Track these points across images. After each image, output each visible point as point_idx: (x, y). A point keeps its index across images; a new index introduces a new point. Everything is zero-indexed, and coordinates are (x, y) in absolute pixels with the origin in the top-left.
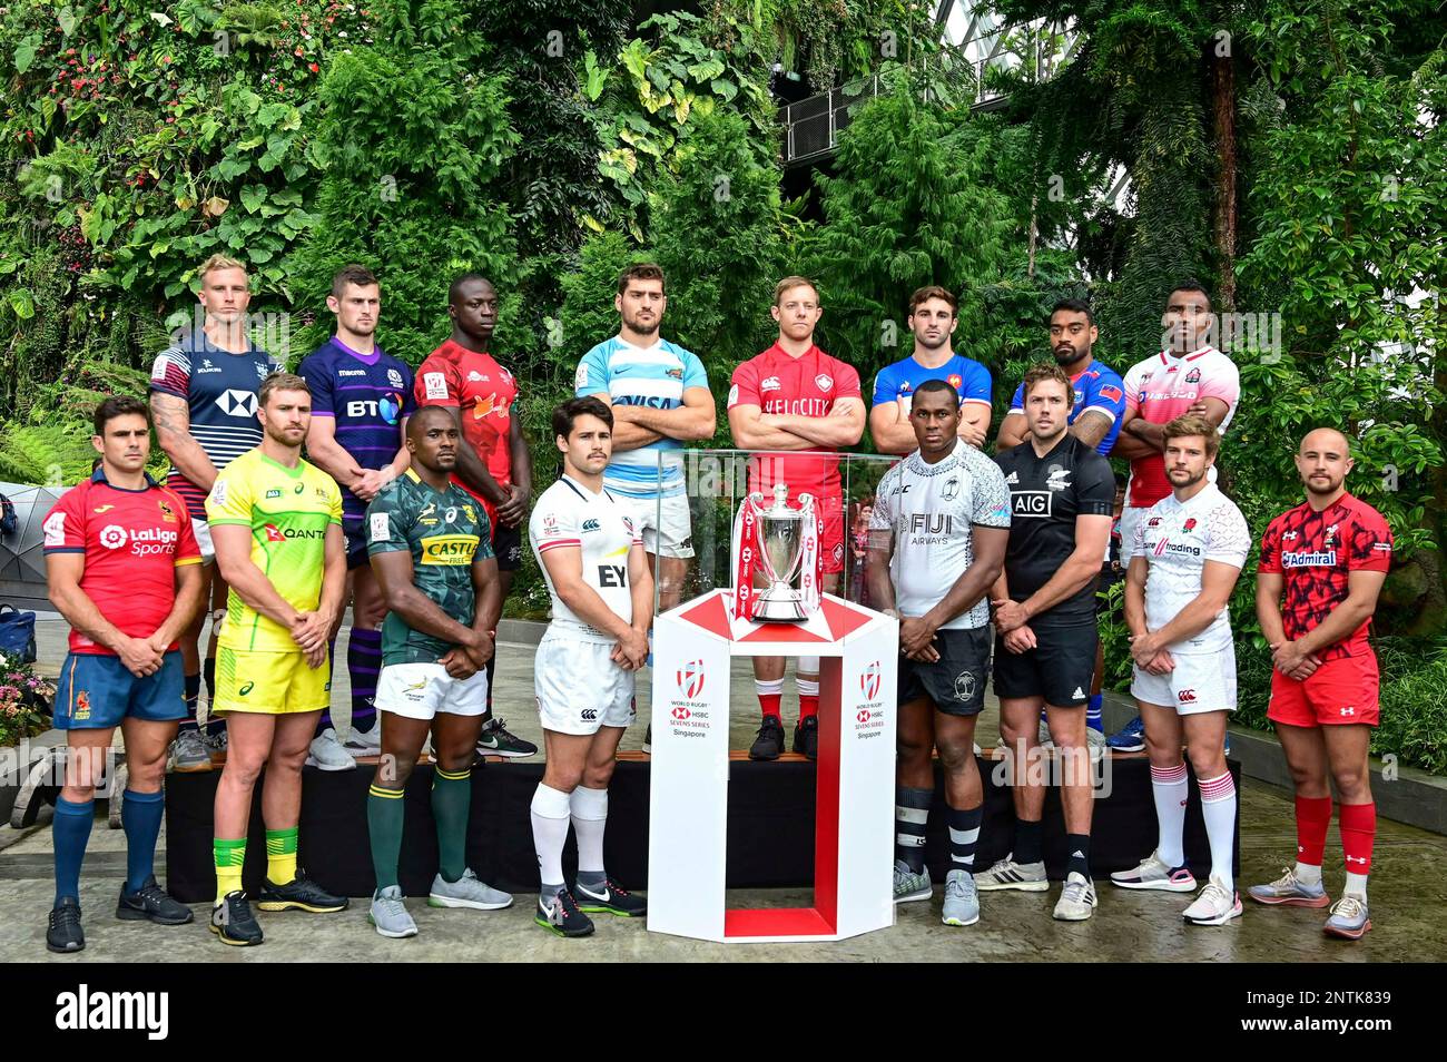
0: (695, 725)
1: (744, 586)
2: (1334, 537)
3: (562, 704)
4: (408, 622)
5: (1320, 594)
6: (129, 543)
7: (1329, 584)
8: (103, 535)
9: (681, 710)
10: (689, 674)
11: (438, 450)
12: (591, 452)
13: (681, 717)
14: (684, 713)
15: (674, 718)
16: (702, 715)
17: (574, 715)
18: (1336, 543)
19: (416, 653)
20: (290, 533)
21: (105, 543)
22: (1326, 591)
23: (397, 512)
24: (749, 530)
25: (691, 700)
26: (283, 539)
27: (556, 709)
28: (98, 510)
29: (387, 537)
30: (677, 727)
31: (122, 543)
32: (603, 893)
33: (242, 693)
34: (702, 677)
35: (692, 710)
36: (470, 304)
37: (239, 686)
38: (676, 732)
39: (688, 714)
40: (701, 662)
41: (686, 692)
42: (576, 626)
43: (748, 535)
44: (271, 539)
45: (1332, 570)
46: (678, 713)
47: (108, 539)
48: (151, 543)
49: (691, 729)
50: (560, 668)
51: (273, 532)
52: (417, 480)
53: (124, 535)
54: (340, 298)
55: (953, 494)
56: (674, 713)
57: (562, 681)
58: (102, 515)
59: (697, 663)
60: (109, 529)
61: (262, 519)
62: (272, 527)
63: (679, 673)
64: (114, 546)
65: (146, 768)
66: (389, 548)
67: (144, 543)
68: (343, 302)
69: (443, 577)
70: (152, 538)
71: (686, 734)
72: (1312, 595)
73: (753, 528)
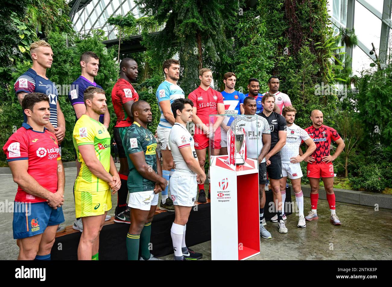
0: (225, 198)
1: (232, 155)
2: (325, 134)
3: (186, 197)
4: (144, 175)
5: (323, 148)
6: (47, 154)
7: (324, 145)
8: (38, 152)
9: (221, 194)
10: (223, 183)
11: (148, 116)
12: (190, 116)
13: (221, 196)
14: (222, 195)
15: (218, 197)
16: (228, 195)
17: (190, 200)
18: (326, 136)
19: (146, 188)
20: (106, 146)
21: (39, 155)
22: (324, 147)
23: (139, 137)
24: (233, 138)
25: (224, 191)
26: (104, 149)
27: (184, 199)
28: (33, 141)
29: (137, 146)
30: (219, 199)
31: (45, 154)
32: (188, 254)
33: (95, 208)
34: (227, 183)
35: (224, 193)
36: (132, 68)
37: (94, 206)
38: (219, 201)
39: (223, 195)
40: (227, 179)
41: (222, 188)
42: (188, 171)
43: (233, 140)
44: (100, 149)
45: (325, 142)
46: (220, 195)
47: (40, 154)
48: (53, 153)
49: (224, 199)
50: (184, 185)
51: (101, 146)
52: (139, 126)
53: (46, 151)
54: (87, 62)
55: (259, 125)
56: (218, 195)
57: (185, 190)
58: (35, 143)
59: (226, 179)
60: (40, 149)
61: (98, 141)
62: (101, 145)
63: (219, 183)
64: (42, 156)
65: (48, 245)
66: (138, 151)
67: (52, 154)
68: (88, 64)
69: (152, 158)
70: (54, 152)
71: (222, 201)
72: (321, 149)
73: (234, 137)
